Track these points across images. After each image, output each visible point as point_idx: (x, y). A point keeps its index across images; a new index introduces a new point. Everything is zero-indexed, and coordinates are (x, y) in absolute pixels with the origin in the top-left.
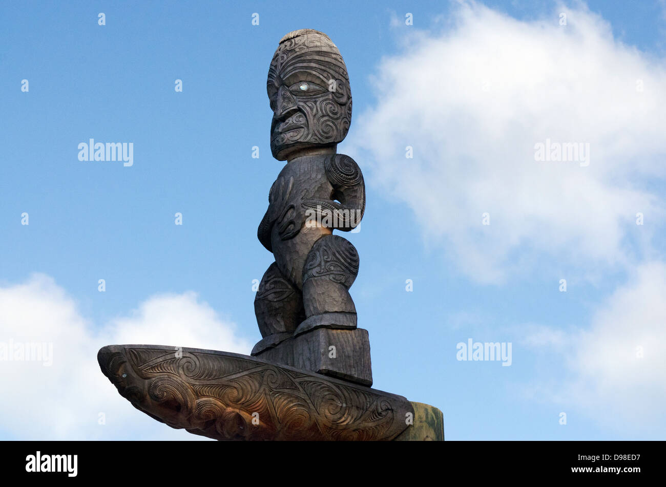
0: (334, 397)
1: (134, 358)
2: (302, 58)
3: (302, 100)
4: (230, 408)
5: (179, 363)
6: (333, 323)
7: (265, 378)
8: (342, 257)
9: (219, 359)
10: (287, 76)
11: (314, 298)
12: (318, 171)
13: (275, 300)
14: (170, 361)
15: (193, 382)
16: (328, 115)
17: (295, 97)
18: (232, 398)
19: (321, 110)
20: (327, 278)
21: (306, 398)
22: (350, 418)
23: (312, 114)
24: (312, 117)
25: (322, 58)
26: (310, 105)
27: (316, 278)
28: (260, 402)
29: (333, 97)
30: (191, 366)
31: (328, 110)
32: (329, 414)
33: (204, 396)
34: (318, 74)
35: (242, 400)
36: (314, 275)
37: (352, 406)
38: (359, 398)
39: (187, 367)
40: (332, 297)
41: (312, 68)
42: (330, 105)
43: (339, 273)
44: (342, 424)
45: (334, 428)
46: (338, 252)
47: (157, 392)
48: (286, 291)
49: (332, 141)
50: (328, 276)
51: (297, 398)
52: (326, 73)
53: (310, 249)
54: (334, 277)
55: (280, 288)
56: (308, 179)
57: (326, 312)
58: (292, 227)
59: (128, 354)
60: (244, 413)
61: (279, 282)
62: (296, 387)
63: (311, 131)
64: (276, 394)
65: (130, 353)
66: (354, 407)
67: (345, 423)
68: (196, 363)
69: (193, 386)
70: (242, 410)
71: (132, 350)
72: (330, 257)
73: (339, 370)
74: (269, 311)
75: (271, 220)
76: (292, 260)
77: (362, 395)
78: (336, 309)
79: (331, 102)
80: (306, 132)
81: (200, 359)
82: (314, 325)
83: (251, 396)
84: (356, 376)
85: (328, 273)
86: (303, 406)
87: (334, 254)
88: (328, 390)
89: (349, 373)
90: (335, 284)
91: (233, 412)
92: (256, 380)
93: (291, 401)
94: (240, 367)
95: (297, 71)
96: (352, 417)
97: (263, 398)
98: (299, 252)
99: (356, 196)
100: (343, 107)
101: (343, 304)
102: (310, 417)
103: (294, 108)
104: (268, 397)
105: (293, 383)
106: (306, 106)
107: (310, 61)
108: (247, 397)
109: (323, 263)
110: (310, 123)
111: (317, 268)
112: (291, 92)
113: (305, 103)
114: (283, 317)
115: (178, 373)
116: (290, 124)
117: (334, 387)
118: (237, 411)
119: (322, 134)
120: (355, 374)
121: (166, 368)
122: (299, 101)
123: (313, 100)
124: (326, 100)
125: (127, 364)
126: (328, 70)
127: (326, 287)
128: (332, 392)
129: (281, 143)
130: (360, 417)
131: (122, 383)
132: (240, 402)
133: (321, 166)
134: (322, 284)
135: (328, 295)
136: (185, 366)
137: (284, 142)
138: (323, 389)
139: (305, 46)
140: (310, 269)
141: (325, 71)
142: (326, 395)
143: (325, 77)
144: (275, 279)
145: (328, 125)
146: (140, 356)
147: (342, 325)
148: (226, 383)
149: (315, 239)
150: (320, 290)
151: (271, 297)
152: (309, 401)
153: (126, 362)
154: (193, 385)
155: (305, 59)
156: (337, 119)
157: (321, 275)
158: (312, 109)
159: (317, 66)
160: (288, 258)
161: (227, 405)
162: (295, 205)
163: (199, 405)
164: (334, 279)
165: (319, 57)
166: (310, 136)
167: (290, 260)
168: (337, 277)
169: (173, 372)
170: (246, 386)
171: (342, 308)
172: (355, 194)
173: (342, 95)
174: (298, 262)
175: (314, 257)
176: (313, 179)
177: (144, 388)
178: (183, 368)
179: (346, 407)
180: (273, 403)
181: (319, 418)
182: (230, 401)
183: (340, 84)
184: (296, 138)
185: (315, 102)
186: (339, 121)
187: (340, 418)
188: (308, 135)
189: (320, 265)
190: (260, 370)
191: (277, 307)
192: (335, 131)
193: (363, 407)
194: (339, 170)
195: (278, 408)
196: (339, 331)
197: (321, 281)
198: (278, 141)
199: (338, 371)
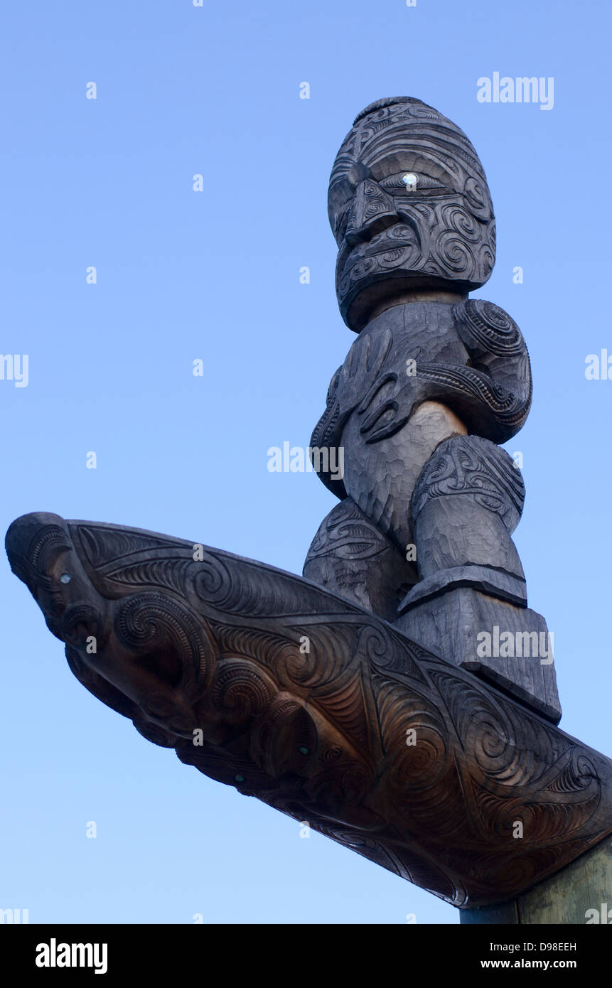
0: (493, 720)
1: (87, 546)
2: (406, 132)
3: (405, 201)
4: (287, 694)
5: (185, 570)
6: (487, 580)
7: (363, 641)
8: (498, 469)
9: (271, 579)
10: (375, 162)
11: (443, 536)
12: (441, 321)
13: (351, 557)
14: (166, 561)
15: (214, 615)
16: (457, 231)
17: (391, 198)
18: (294, 670)
19: (445, 220)
20: (471, 498)
21: (440, 704)
22: (520, 774)
23: (426, 224)
24: (427, 230)
25: (444, 137)
26: (423, 209)
27: (447, 497)
28: (351, 691)
29: (464, 203)
30: (213, 581)
31: (457, 223)
32: (483, 754)
33: (236, 652)
34: (436, 160)
35: (314, 679)
36: (444, 491)
37: (526, 749)
38: (539, 736)
39: (203, 581)
40: (480, 535)
41: (425, 148)
42: (461, 216)
43: (493, 494)
44: (505, 783)
45: (489, 789)
46: (489, 459)
47: (134, 625)
48: (373, 544)
49: (465, 279)
50: (472, 495)
51: (424, 700)
52: (452, 161)
53: (428, 456)
54: (485, 499)
55: (361, 538)
56: (423, 331)
57: (468, 564)
58: (389, 415)
59: (76, 537)
60: (315, 711)
61: (359, 526)
62: (422, 677)
63: (426, 254)
64: (383, 681)
65: (80, 536)
66: (528, 752)
67: (511, 783)
68: (221, 578)
69: (214, 625)
70: (311, 703)
71: (85, 529)
72: (475, 464)
73: (501, 671)
74: (337, 578)
75: (342, 411)
76: (389, 480)
77: (544, 733)
78: (489, 561)
79: (462, 210)
80: (416, 254)
81: (230, 570)
82: (447, 581)
83: (332, 672)
84: (532, 692)
85: (472, 490)
86: (435, 722)
87: (482, 461)
88: (482, 704)
89: (518, 683)
90: (486, 511)
91: (293, 703)
92: (346, 640)
93: (411, 706)
94: (312, 605)
95: (396, 151)
96: (525, 773)
97: (356, 684)
98: (406, 461)
99: (515, 375)
100: (484, 227)
101: (503, 555)
102: (446, 752)
103: (391, 213)
104: (367, 683)
105: (415, 668)
106: (414, 211)
107: (421, 137)
108: (324, 672)
109: (460, 473)
110: (422, 239)
111: (448, 480)
112: (383, 189)
113: (413, 206)
114: (367, 589)
115: (184, 590)
116: (382, 241)
117: (492, 700)
118: (302, 702)
119: (447, 260)
120: (530, 688)
121: (157, 576)
122: (400, 203)
123: (428, 202)
124: (453, 205)
125: (73, 553)
126: (456, 157)
127: (469, 515)
128: (488, 708)
129: (364, 274)
130: (540, 778)
131: (58, 595)
132: (308, 683)
133: (447, 315)
134: (461, 509)
135: (473, 531)
136: (199, 578)
137: (371, 270)
138: (473, 699)
139: (410, 114)
140: (434, 483)
141: (449, 157)
142: (477, 712)
143: (451, 168)
144: (349, 522)
145: (456, 248)
146: (101, 545)
147: (503, 591)
148: (283, 632)
149: (439, 438)
150: (455, 520)
151: (342, 552)
152: (445, 715)
153: (69, 549)
154: (214, 623)
155: (411, 133)
156: (474, 242)
157: (457, 492)
158: (426, 216)
159: (435, 147)
160: (379, 477)
161: (282, 686)
162: (398, 373)
163: (222, 670)
164: (485, 502)
165: (436, 133)
166: (423, 261)
167: (385, 480)
168: (490, 501)
169: (172, 586)
170: (324, 648)
171: (500, 561)
172: (514, 372)
173: (482, 204)
174: (403, 481)
175: (440, 464)
176: (433, 332)
177: (106, 615)
178: (194, 581)
179: (515, 747)
180: (376, 700)
181: (463, 757)
182: (289, 675)
183: (476, 186)
184: (395, 264)
185: (433, 206)
186: (478, 246)
187: (503, 769)
188: (420, 258)
189: (454, 475)
190: (353, 621)
191: (356, 570)
192: (470, 262)
193: (546, 757)
194: (483, 321)
195: (384, 716)
196: (496, 601)
197: (459, 504)
198: (357, 271)
199: (498, 672)
